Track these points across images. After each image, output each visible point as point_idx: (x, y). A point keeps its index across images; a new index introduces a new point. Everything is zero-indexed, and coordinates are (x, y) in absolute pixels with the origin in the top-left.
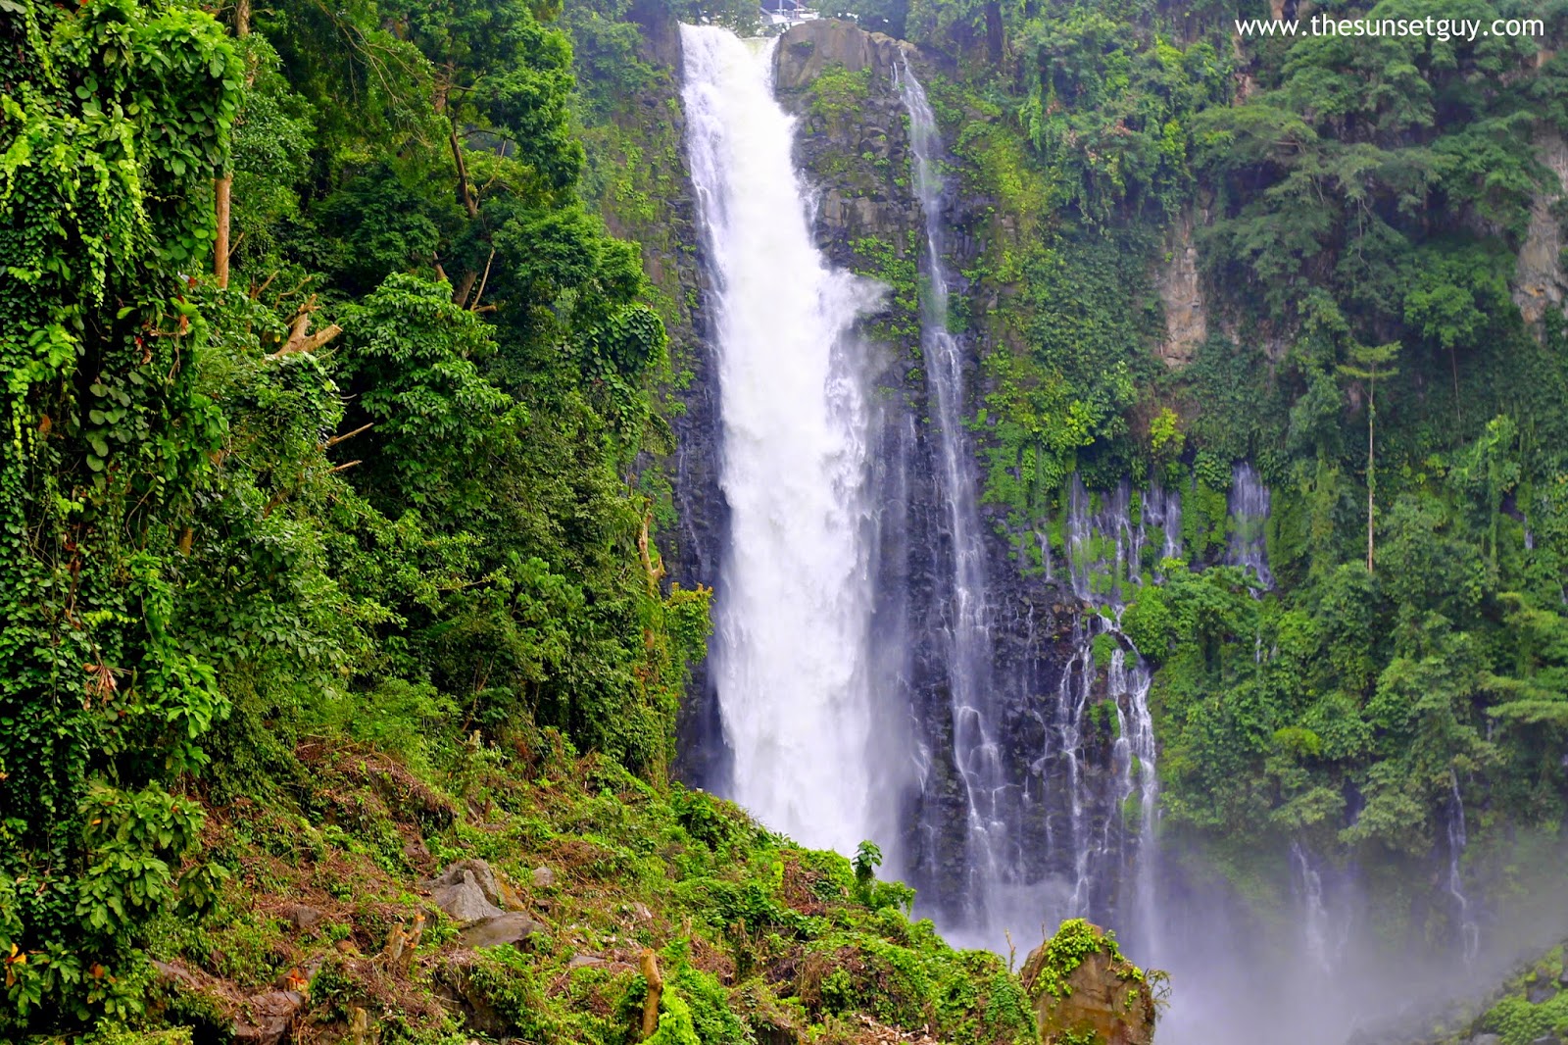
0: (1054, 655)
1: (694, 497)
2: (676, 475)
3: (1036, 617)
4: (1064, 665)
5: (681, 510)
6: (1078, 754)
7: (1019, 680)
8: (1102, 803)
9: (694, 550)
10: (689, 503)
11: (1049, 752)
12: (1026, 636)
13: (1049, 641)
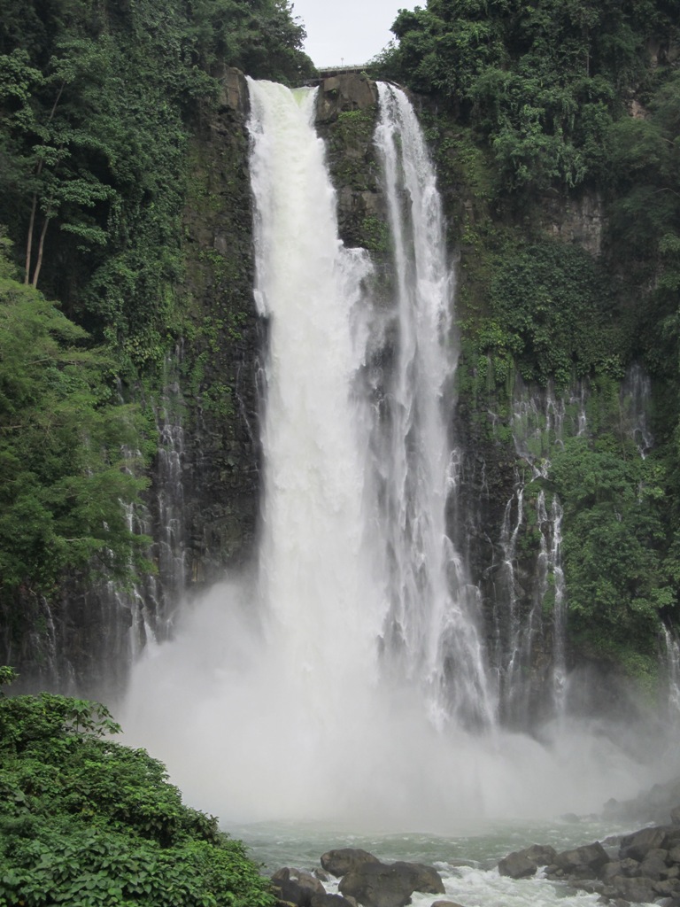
0: (499, 496)
1: (248, 397)
2: (234, 381)
3: (488, 470)
4: (506, 503)
5: (238, 405)
6: (514, 564)
7: (475, 513)
8: (530, 597)
9: (247, 432)
10: (244, 401)
11: (495, 562)
12: (480, 483)
13: (496, 486)
